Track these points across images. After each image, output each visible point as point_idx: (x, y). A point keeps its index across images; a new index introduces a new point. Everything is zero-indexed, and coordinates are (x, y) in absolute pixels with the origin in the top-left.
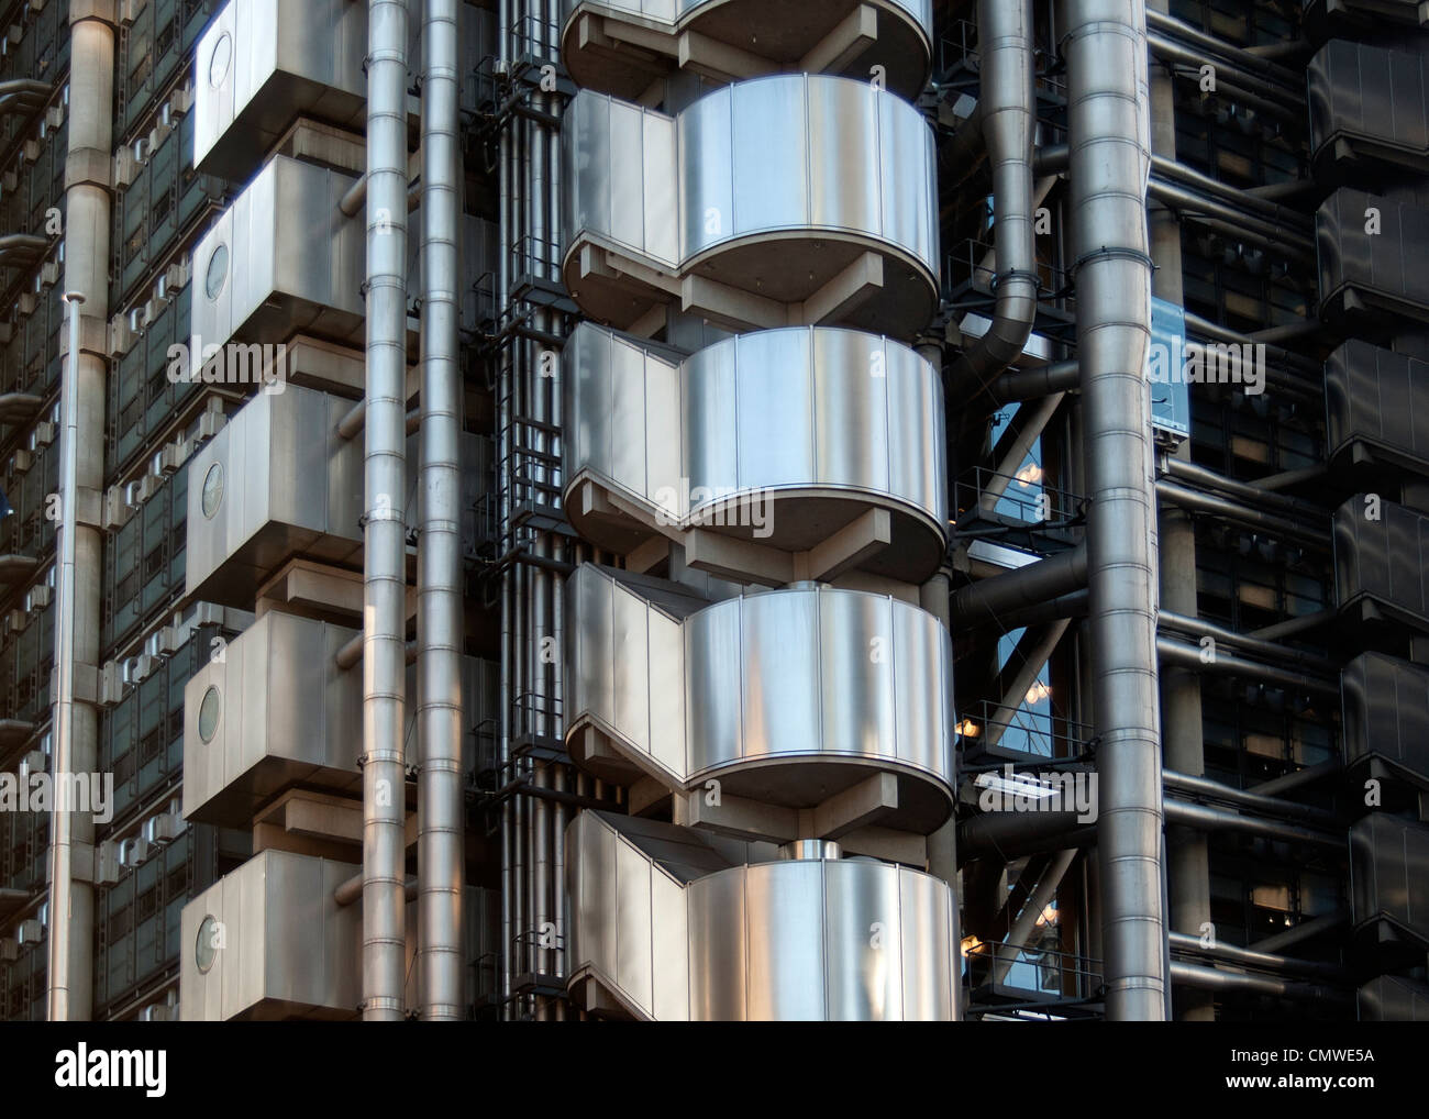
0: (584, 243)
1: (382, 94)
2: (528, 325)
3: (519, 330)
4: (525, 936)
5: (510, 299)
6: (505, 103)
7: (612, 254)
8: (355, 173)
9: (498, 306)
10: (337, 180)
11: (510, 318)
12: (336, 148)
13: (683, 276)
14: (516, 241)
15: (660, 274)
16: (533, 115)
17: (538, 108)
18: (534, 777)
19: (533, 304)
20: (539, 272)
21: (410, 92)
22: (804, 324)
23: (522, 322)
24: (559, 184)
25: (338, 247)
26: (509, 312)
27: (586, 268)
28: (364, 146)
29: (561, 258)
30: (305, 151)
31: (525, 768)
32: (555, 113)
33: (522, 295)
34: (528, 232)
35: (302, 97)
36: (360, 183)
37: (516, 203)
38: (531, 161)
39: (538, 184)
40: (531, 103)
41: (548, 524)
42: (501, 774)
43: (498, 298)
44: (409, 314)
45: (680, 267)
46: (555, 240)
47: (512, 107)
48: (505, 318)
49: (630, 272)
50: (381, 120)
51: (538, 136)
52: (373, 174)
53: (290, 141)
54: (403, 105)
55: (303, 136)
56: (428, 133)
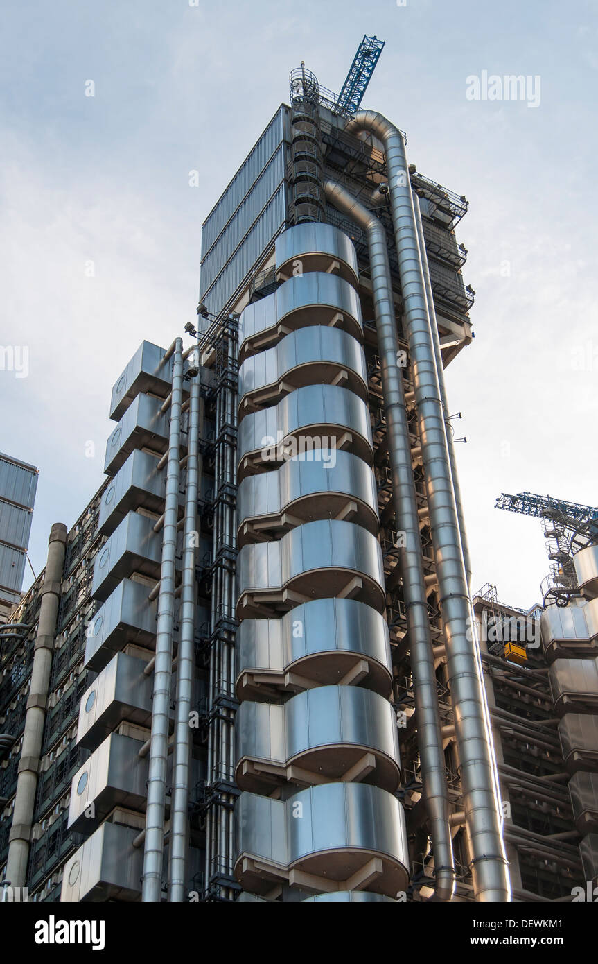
0: (244, 857)
2: (218, 895)
5: (209, 884)
6: (209, 799)
7: (257, 861)
8: (139, 829)
9: (204, 887)
10: (132, 832)
11: (209, 892)
12: (132, 819)
13: (290, 870)
14: (213, 857)
15: (279, 869)
16: (222, 804)
17: (224, 801)
19: (220, 885)
20: (223, 871)
21: (167, 795)
22: (346, 890)
23: (215, 893)
24: (233, 833)
25: (131, 862)
26: (209, 889)
27: (245, 868)
28: (145, 818)
29: (233, 865)
30: (118, 821)
32: (231, 803)
33: (215, 882)
34: (218, 854)
35: (118, 798)
36: (142, 833)
37: (213, 842)
38: (220, 824)
39: (223, 833)
40: (221, 799)
43: (204, 883)
44: (162, 890)
45: (288, 866)
46: (231, 857)
47: (213, 801)
48: (207, 892)
49: (266, 869)
50: (153, 806)
51: (224, 813)
52: (148, 829)
53: (112, 816)
54: (163, 800)
55: (117, 815)
56: (174, 811)
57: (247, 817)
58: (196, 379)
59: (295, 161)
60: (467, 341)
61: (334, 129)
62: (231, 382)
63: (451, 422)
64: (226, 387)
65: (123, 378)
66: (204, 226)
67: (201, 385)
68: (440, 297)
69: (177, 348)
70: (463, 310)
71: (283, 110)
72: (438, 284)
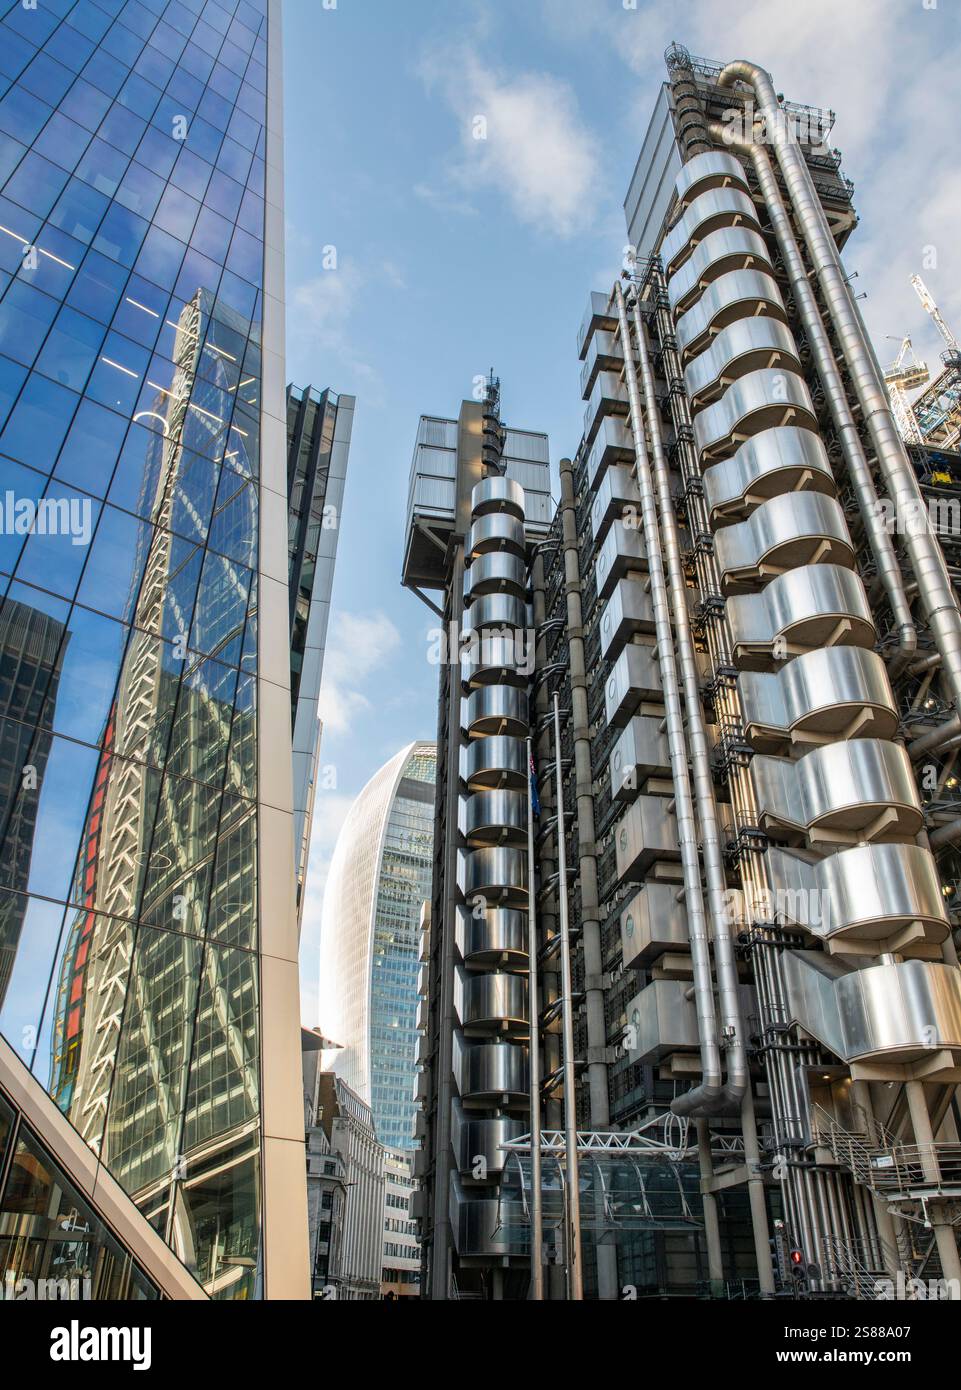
1: (670, 689)
3: (721, 685)
4: (768, 1006)
18: (763, 935)
31: (758, 933)
41: (754, 833)
42: (749, 935)
52: (669, 715)
53: (639, 711)
57: (749, 692)
58: (636, 307)
59: (677, 104)
60: (854, 225)
61: (709, 87)
62: (672, 344)
63: (851, 282)
64: (662, 308)
65: (583, 325)
66: (625, 205)
67: (642, 312)
68: (824, 196)
69: (618, 289)
70: (846, 201)
71: (665, 87)
72: (820, 185)
